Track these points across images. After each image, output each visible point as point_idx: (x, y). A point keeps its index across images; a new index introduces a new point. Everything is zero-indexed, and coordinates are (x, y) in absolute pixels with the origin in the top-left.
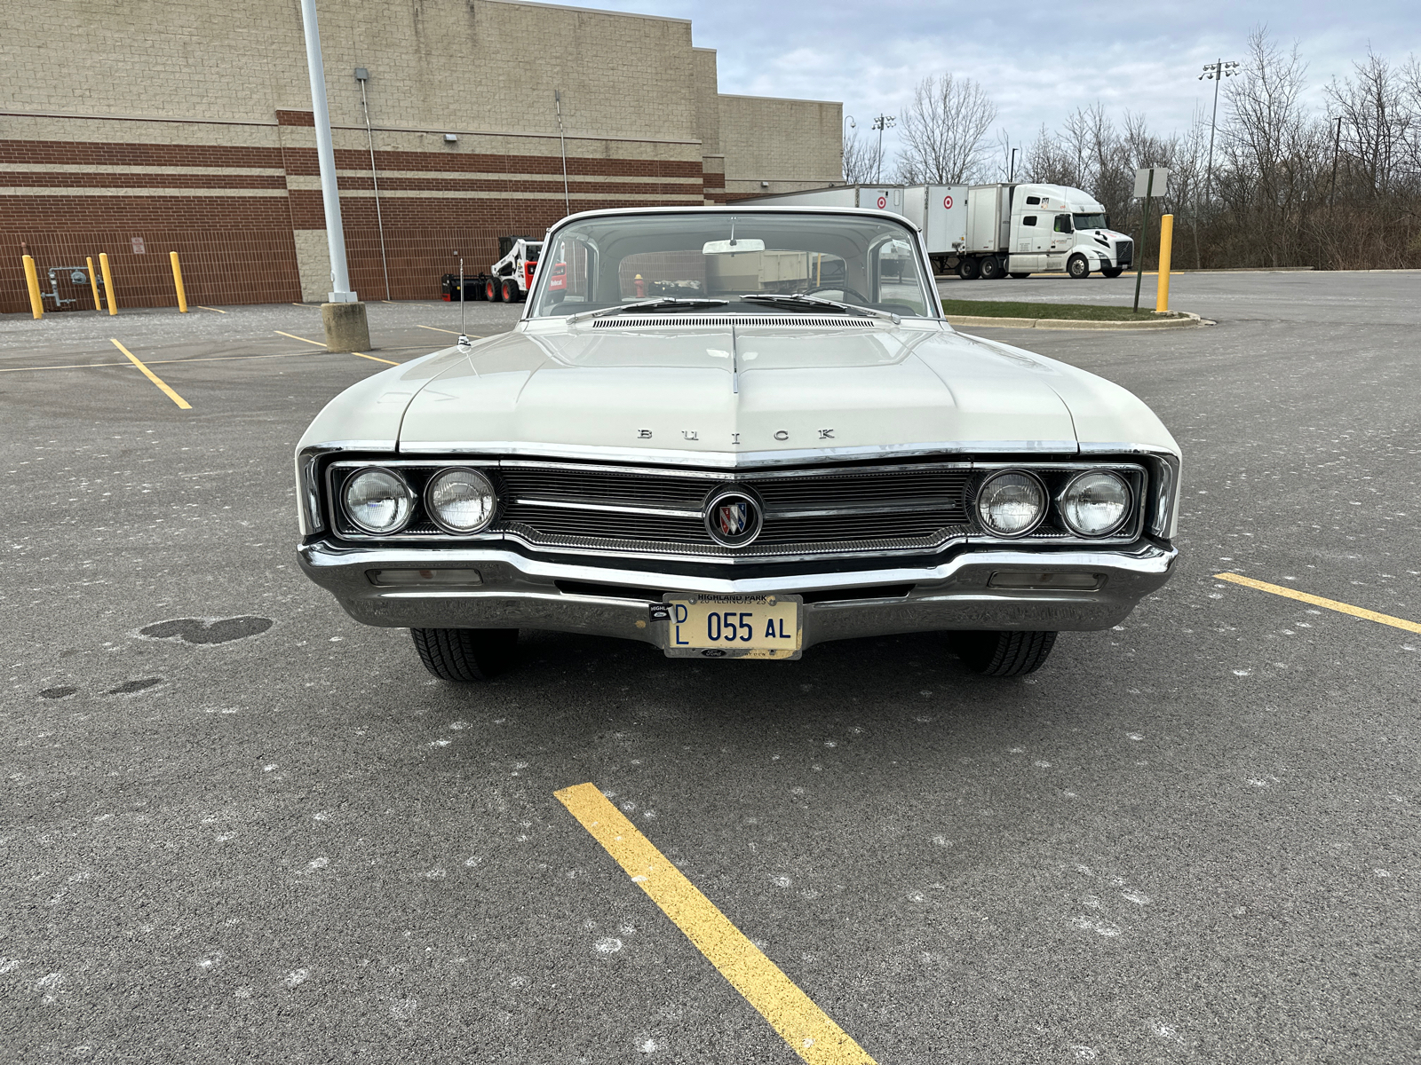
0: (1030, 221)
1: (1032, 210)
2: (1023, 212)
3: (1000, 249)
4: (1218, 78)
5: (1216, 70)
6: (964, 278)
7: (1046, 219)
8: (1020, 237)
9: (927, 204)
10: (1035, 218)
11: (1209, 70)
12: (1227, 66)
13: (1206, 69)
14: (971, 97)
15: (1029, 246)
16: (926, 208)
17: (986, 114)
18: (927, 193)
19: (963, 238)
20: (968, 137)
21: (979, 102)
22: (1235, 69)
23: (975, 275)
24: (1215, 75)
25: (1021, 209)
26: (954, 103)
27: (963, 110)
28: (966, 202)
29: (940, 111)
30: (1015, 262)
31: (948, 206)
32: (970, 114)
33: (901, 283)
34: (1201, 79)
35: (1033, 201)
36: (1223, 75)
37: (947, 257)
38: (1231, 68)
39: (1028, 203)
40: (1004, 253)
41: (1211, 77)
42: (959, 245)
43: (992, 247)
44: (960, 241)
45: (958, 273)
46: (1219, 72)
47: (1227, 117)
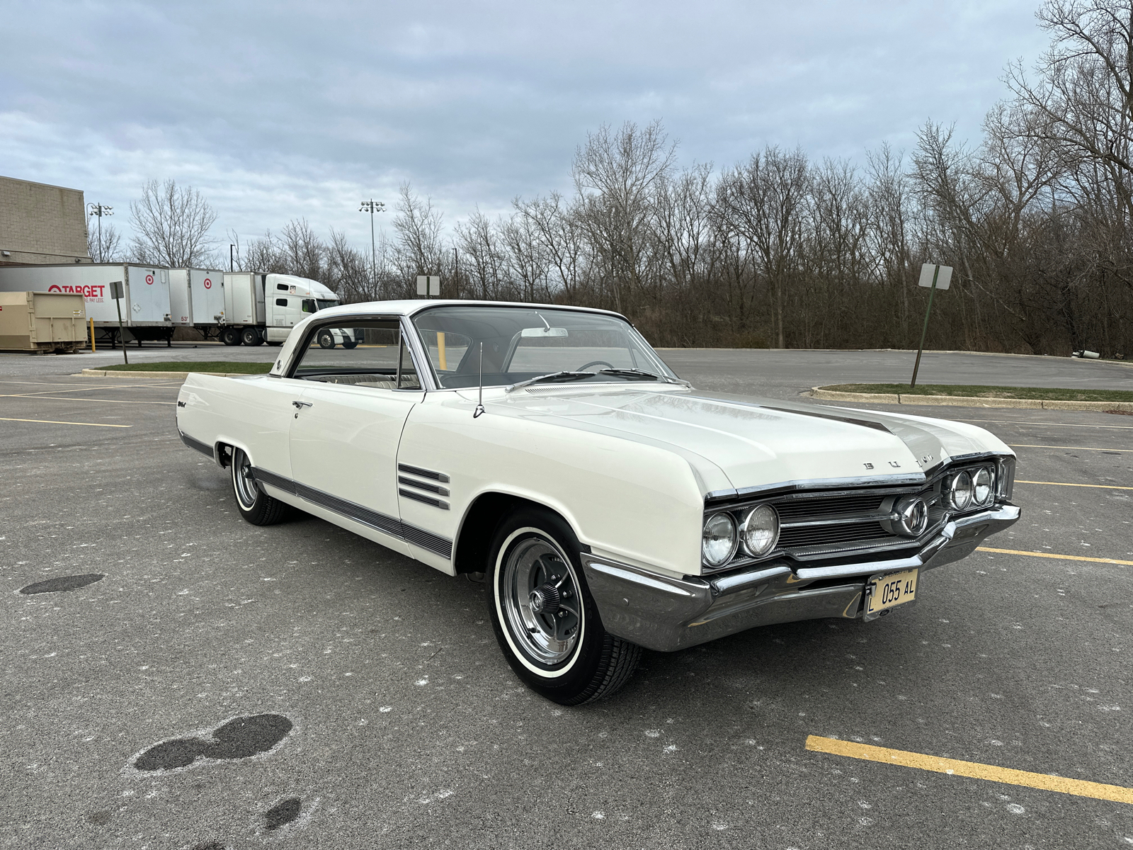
0: (282, 302)
1: (282, 294)
2: (274, 295)
3: (258, 323)
4: (372, 212)
5: (370, 206)
6: (227, 345)
7: (295, 303)
8: (273, 314)
9: (189, 284)
10: (286, 300)
11: (365, 206)
12: (377, 205)
13: (363, 204)
14: (193, 201)
15: (283, 322)
16: (190, 287)
17: (207, 216)
18: (189, 275)
19: (222, 313)
20: (193, 231)
21: (200, 205)
22: (383, 207)
23: (237, 342)
24: (370, 209)
25: (272, 294)
26: (179, 203)
27: (186, 211)
28: (223, 284)
29: (167, 208)
30: (271, 334)
31: (208, 286)
32: (193, 214)
33: (169, 346)
34: (360, 210)
35: (282, 287)
36: (375, 210)
37: (210, 327)
38: (380, 206)
39: (278, 288)
40: (262, 326)
41: (367, 211)
42: (220, 318)
43: (251, 320)
44: (220, 315)
45: (222, 340)
46: (372, 208)
47: (396, 239)
